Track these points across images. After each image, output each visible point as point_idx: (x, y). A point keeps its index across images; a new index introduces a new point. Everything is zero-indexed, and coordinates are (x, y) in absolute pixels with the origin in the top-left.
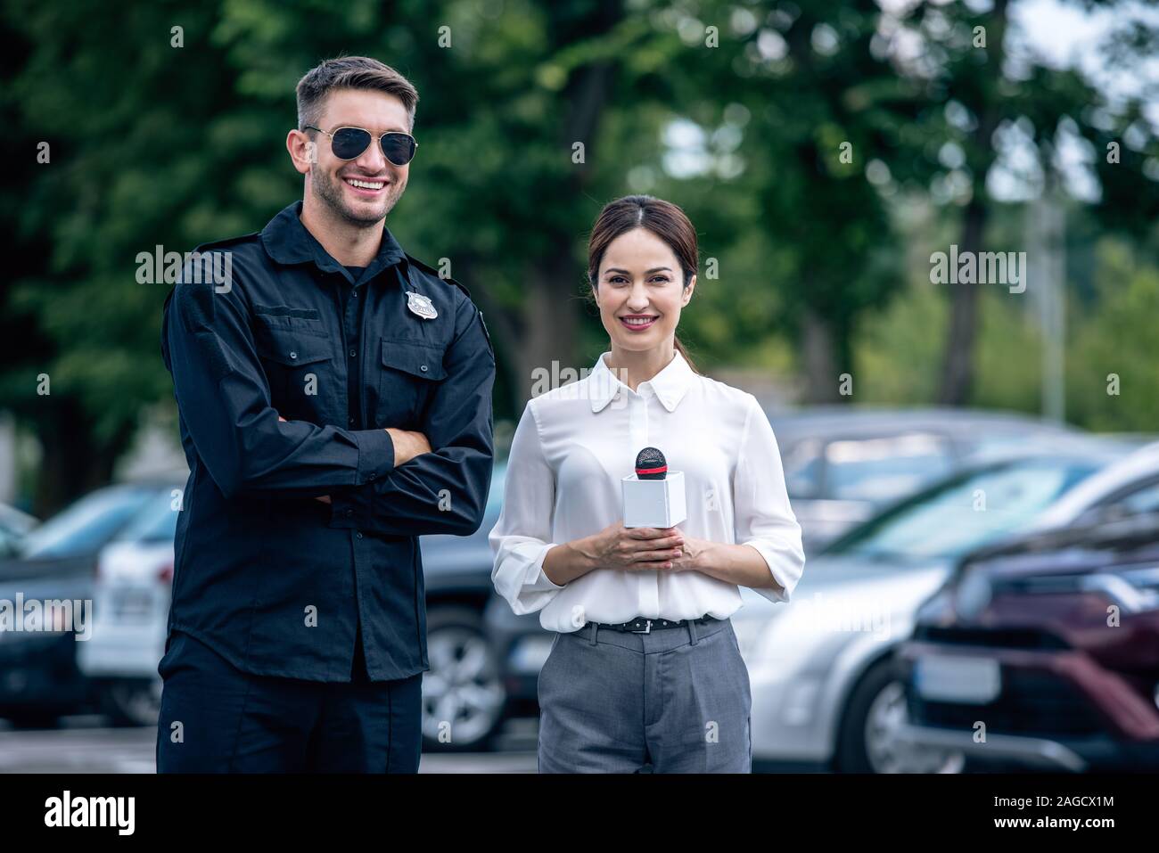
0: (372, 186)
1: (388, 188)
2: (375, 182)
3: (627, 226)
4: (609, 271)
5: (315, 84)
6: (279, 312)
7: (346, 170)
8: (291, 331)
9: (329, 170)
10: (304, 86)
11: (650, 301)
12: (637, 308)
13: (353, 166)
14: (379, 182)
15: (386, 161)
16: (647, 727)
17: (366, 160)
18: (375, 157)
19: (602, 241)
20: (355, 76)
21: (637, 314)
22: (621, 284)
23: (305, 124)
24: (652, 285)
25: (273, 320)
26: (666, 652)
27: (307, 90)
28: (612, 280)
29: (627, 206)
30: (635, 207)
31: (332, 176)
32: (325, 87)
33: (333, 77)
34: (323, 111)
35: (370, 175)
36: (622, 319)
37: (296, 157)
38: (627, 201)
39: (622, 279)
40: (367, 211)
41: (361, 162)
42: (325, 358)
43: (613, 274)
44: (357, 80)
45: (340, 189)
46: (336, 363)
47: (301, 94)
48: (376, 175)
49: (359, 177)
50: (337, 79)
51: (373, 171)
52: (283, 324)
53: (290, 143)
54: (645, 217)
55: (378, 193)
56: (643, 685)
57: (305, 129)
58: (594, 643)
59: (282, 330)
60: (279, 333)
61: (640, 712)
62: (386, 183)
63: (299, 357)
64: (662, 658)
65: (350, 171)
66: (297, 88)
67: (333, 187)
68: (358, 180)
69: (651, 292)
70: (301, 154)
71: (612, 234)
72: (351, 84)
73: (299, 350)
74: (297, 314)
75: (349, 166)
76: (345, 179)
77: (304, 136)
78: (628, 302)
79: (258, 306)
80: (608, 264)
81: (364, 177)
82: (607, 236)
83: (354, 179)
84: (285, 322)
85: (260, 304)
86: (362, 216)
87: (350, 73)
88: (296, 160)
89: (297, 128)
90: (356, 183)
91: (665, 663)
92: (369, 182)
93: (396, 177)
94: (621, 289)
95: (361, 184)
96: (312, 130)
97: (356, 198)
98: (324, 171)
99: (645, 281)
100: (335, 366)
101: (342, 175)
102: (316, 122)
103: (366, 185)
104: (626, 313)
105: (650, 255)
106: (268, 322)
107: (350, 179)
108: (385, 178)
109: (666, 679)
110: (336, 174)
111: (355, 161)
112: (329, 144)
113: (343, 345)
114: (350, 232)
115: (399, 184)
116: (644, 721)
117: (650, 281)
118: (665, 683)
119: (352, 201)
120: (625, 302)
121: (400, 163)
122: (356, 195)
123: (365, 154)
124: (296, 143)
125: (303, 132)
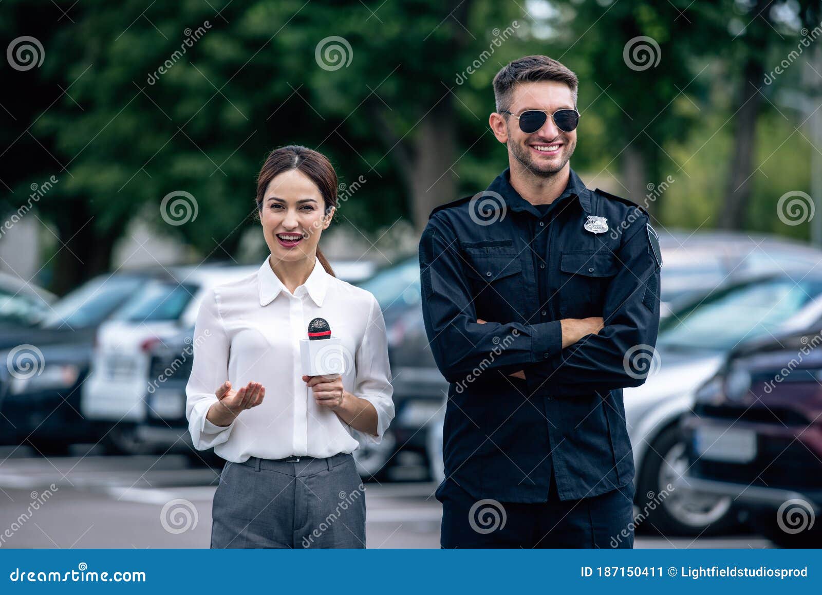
0: (551, 149)
1: (562, 148)
2: (552, 146)
3: (286, 167)
4: (270, 199)
5: (505, 80)
6: (480, 245)
7: (531, 140)
8: (487, 257)
9: (520, 141)
10: (497, 82)
11: (299, 223)
12: (289, 227)
13: (535, 136)
14: (555, 145)
15: (559, 130)
16: (295, 532)
17: (545, 132)
18: (551, 129)
19: (267, 177)
20: (532, 72)
21: (290, 232)
22: (279, 209)
23: (501, 108)
24: (302, 212)
25: (474, 252)
26: (311, 476)
27: (500, 85)
28: (273, 206)
29: (287, 153)
30: (293, 154)
31: (522, 144)
32: (512, 83)
33: (516, 75)
34: (512, 100)
35: (548, 142)
36: (278, 235)
37: (497, 132)
38: (288, 149)
39: (280, 206)
40: (549, 166)
41: (541, 133)
42: (515, 272)
43: (273, 202)
44: (533, 76)
45: (529, 153)
46: (526, 275)
47: (496, 87)
48: (552, 141)
49: (541, 143)
50: (520, 76)
51: (550, 139)
52: (482, 253)
53: (492, 123)
54: (299, 162)
55: (555, 152)
56: (294, 500)
57: (501, 112)
58: (258, 470)
59: (481, 257)
60: (479, 260)
61: (290, 521)
62: (560, 145)
63: (494, 274)
64: (308, 480)
65: (534, 140)
66: (493, 83)
67: (523, 152)
68: (541, 146)
69: (300, 216)
70: (500, 129)
71: (276, 171)
72: (529, 78)
73: (494, 270)
74: (494, 244)
75: (532, 136)
76: (532, 146)
77: (501, 117)
78: (283, 224)
79: (464, 243)
80: (270, 194)
81: (544, 143)
82: (270, 175)
83: (537, 145)
84: (484, 252)
85: (466, 242)
86: (546, 170)
87: (528, 71)
88: (498, 134)
89: (496, 112)
90: (539, 148)
91: (310, 483)
92: (547, 146)
93: (567, 140)
94: (279, 213)
95: (543, 148)
96: (506, 112)
97: (540, 157)
98: (517, 142)
99: (297, 208)
100: (525, 278)
101: (528, 143)
102: (508, 107)
103: (546, 149)
104: (281, 231)
105: (302, 190)
106: (470, 253)
107: (535, 145)
108: (560, 141)
109: (310, 495)
110: (525, 144)
111: (537, 133)
112: (518, 123)
113: (534, 262)
114: (538, 180)
115: (570, 144)
116: (293, 527)
117: (300, 209)
118: (310, 498)
119: (537, 160)
120: (281, 223)
121: (570, 130)
122: (540, 155)
123: (543, 127)
124: (496, 122)
125: (500, 114)
